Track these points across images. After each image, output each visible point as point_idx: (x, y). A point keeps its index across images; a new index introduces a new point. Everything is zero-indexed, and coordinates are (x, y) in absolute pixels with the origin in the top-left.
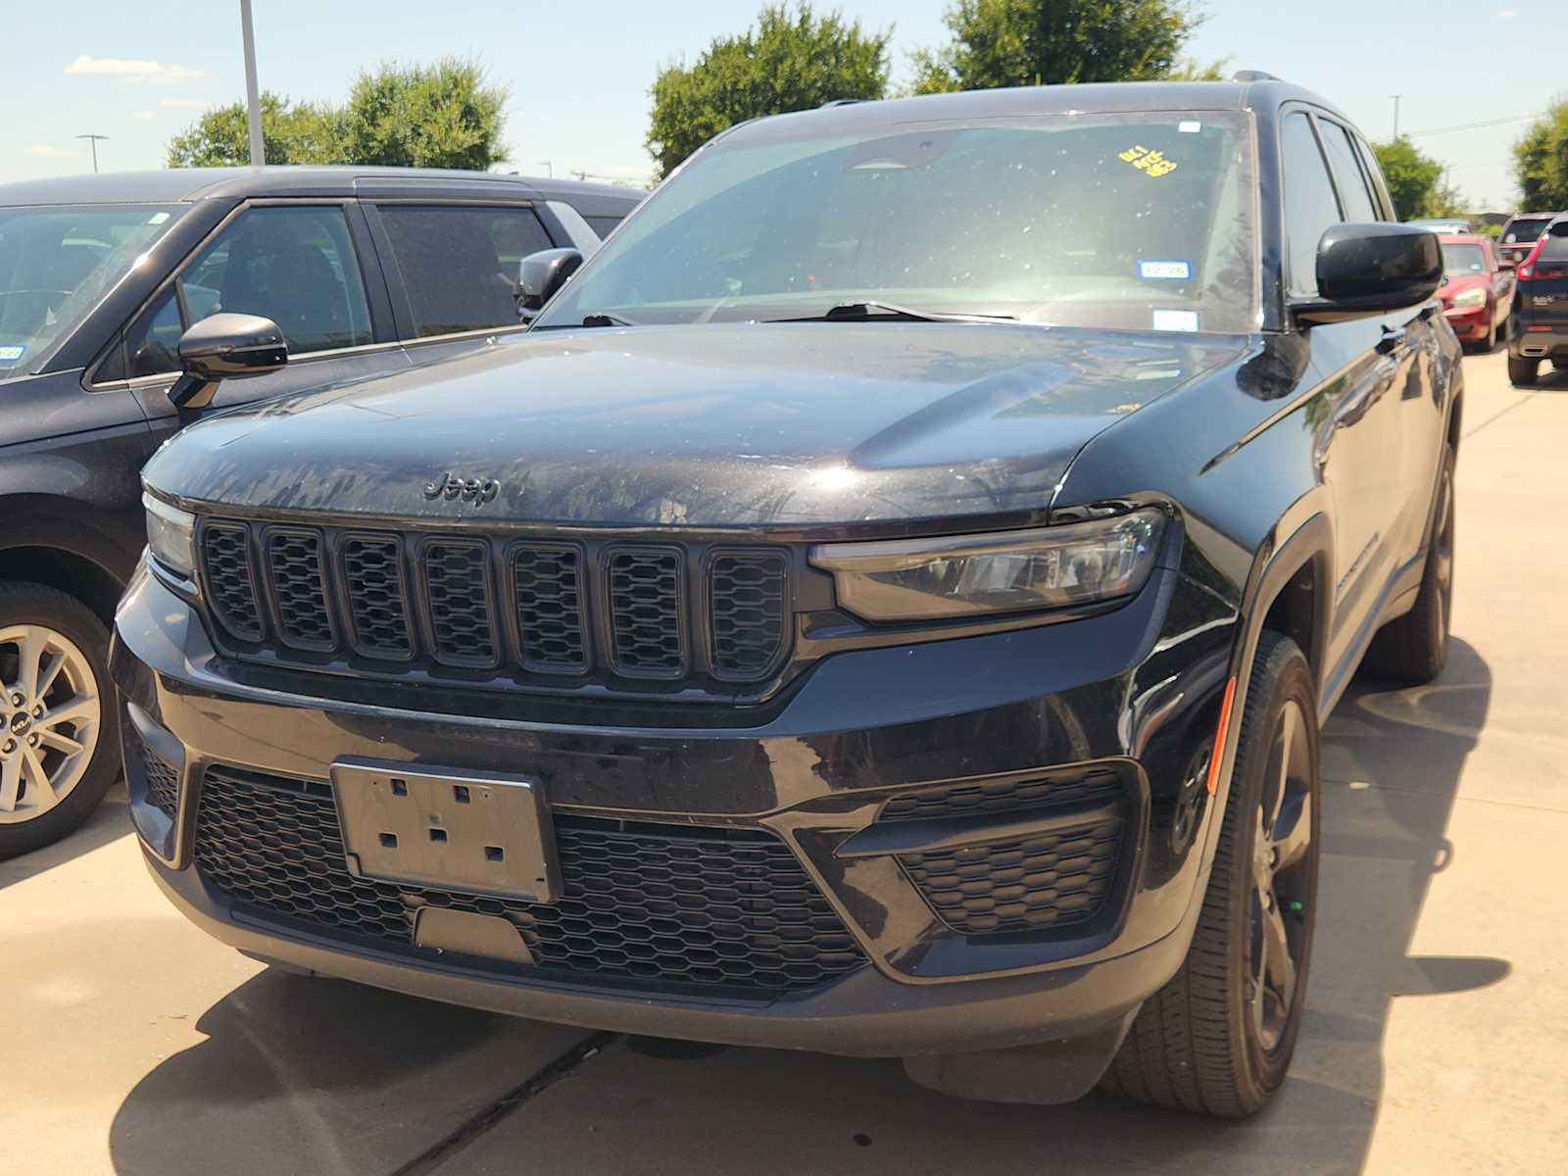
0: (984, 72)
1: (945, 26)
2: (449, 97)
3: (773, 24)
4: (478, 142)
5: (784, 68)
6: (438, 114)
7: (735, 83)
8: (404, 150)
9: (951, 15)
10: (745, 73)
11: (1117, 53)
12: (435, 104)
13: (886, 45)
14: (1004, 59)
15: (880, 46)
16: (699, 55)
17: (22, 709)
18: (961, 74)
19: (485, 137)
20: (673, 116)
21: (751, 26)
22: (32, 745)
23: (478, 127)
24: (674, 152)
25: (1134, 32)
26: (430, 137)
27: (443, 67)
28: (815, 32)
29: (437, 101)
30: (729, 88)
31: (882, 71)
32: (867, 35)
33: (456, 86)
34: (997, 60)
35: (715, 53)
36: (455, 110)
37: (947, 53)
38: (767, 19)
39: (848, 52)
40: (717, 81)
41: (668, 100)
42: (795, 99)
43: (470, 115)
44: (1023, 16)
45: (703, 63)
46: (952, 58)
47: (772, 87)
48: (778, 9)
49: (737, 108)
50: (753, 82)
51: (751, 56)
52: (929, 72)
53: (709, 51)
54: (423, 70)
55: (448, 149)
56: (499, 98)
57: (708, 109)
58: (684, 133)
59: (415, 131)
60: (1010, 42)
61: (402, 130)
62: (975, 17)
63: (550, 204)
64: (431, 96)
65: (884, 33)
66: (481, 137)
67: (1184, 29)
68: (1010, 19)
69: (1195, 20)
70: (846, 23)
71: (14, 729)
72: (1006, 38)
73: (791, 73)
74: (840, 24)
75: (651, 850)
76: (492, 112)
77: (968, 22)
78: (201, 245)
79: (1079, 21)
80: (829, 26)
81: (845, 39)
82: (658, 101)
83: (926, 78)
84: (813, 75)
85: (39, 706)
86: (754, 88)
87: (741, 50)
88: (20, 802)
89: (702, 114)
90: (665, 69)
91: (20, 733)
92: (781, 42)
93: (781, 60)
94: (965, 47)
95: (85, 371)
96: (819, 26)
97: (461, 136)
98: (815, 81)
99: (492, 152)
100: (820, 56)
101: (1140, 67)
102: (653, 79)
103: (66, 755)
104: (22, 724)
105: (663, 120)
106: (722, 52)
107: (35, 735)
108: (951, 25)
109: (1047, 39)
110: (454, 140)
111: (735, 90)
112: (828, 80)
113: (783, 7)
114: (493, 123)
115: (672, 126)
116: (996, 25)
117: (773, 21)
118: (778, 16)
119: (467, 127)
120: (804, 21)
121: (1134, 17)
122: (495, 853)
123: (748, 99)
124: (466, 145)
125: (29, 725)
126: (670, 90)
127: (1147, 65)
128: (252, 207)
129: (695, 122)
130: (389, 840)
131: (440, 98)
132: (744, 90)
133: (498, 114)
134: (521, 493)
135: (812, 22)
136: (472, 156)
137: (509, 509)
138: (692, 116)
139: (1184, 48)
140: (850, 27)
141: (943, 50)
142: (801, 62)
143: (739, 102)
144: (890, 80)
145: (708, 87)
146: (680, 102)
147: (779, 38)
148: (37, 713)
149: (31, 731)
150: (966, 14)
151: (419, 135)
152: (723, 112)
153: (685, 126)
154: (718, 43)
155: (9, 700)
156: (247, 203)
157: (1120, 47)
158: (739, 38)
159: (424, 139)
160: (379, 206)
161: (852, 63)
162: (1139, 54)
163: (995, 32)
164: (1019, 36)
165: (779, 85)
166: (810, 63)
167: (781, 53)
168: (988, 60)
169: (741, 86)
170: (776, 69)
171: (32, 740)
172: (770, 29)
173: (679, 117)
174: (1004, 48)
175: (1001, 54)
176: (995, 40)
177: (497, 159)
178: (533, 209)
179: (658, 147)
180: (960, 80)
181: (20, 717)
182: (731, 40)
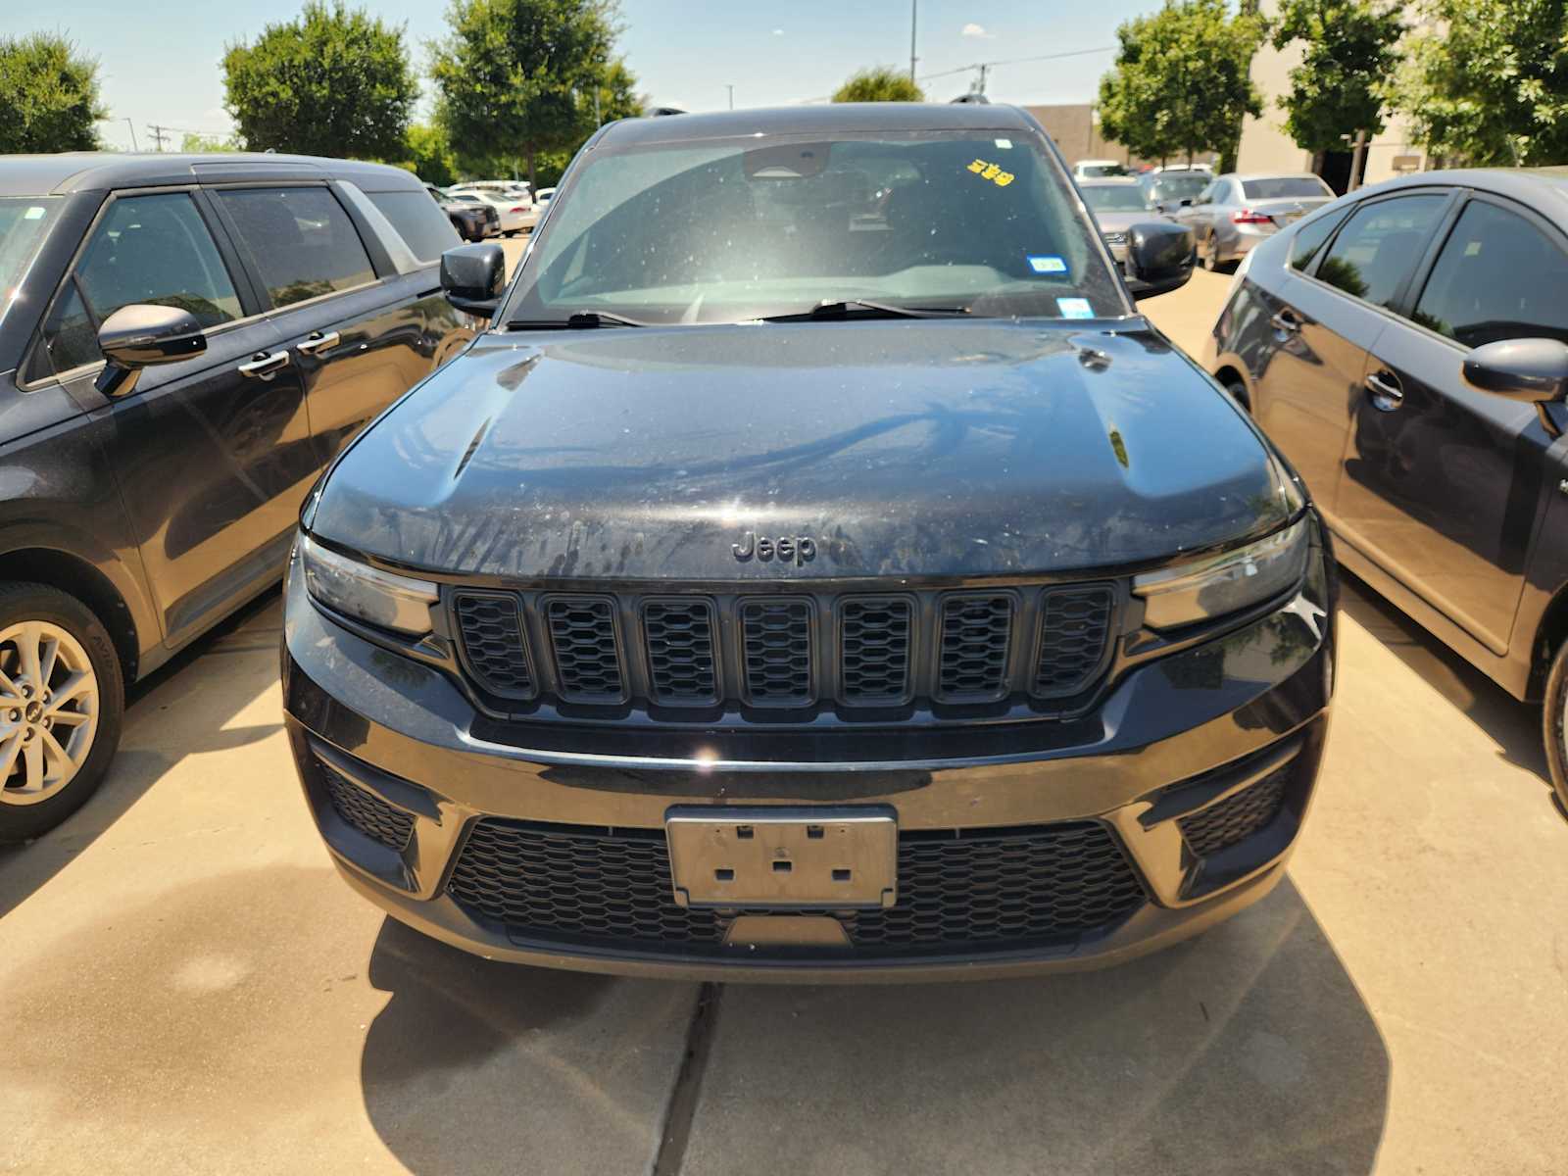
0: (479, 60)
1: (447, 23)
2: (45, 65)
3: (314, 16)
4: (78, 103)
5: (328, 50)
6: (38, 79)
7: (291, 61)
8: (14, 110)
9: (450, 14)
10: (298, 52)
11: (570, 49)
12: (35, 71)
13: (403, 36)
14: (494, 49)
15: (399, 36)
16: (257, 37)
17: (33, 698)
18: (463, 60)
19: (85, 99)
20: (244, 85)
21: (298, 16)
22: (47, 727)
23: (77, 91)
24: (250, 113)
25: (580, 36)
26: (35, 98)
27: (36, 40)
28: (348, 24)
29: (37, 69)
30: (286, 64)
31: (403, 55)
32: (388, 28)
33: (50, 57)
34: (488, 52)
35: (270, 36)
36: (55, 78)
37: (450, 43)
38: (310, 11)
39: (376, 40)
40: (275, 59)
41: (238, 72)
42: (340, 74)
43: (68, 80)
44: (502, 19)
45: (261, 43)
46: (453, 47)
47: (321, 65)
48: (318, 4)
49: (295, 80)
50: (305, 60)
51: (300, 39)
52: (439, 58)
53: (265, 34)
54: (17, 41)
55: (54, 108)
56: (90, 67)
57: (272, 81)
58: (255, 99)
59: (22, 93)
60: (496, 37)
61: (8, 93)
62: (468, 18)
63: (339, 182)
64: (29, 64)
65: (401, 26)
66: (81, 99)
67: (613, 35)
68: (492, 20)
69: (618, 28)
70: (371, 18)
71: (30, 718)
72: (493, 35)
73: (335, 53)
74: (366, 18)
75: (986, 850)
76: (86, 79)
77: (463, 21)
78: (87, 238)
79: (543, 25)
80: (358, 19)
81: (372, 29)
82: (229, 73)
83: (438, 63)
84: (351, 57)
85: (46, 693)
86: (307, 65)
87: (290, 34)
88: (46, 778)
89: (268, 84)
90: (232, 47)
91: (35, 721)
92: (323, 29)
93: (325, 43)
94: (463, 40)
95: (16, 372)
96: (350, 19)
97: (64, 99)
98: (354, 61)
99: (92, 111)
100: (353, 42)
101: (588, 60)
102: (221, 56)
103: (74, 726)
104: (36, 712)
105: (236, 87)
106: (276, 36)
107: (48, 718)
108: (451, 23)
109: (522, 38)
110: (57, 102)
111: (292, 66)
112: (363, 61)
113: (321, 3)
114: (89, 88)
115: (246, 94)
116: (483, 25)
117: (314, 13)
118: (318, 10)
119: (67, 91)
120: (339, 14)
121: (578, 25)
122: (841, 875)
123: (303, 74)
124: (69, 106)
125: (41, 711)
126: (239, 65)
127: (592, 60)
128: (119, 198)
129: (264, 90)
130: (724, 874)
131: (37, 65)
132: (299, 67)
133: (92, 80)
134: (842, 549)
135: (345, 15)
136: (75, 115)
137: (835, 567)
138: (259, 86)
139: (615, 48)
140: (374, 21)
141: (447, 41)
142: (340, 47)
143: (296, 75)
144: (410, 63)
145: (269, 64)
146: (248, 74)
147: (320, 27)
148: (45, 697)
149: (44, 716)
150: (461, 15)
151: (25, 96)
152: (284, 83)
153: (256, 93)
154: (271, 28)
155: (18, 693)
156: (114, 195)
157: (573, 46)
158: (288, 24)
159: (30, 99)
160: (218, 190)
161: (380, 48)
162: (586, 51)
163: (483, 30)
164: (502, 34)
165: (327, 64)
166: (347, 47)
167: (324, 38)
168: (482, 50)
169: (296, 63)
170: (322, 51)
171: (46, 723)
172: (312, 19)
173: (249, 86)
174: (491, 41)
175: (491, 47)
176: (485, 34)
177: (98, 117)
178: (328, 188)
179: (235, 109)
180: (462, 65)
181: (31, 706)
182: (281, 26)
